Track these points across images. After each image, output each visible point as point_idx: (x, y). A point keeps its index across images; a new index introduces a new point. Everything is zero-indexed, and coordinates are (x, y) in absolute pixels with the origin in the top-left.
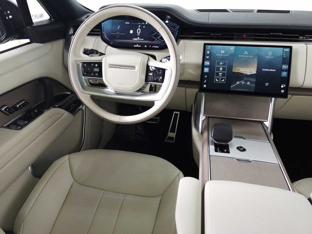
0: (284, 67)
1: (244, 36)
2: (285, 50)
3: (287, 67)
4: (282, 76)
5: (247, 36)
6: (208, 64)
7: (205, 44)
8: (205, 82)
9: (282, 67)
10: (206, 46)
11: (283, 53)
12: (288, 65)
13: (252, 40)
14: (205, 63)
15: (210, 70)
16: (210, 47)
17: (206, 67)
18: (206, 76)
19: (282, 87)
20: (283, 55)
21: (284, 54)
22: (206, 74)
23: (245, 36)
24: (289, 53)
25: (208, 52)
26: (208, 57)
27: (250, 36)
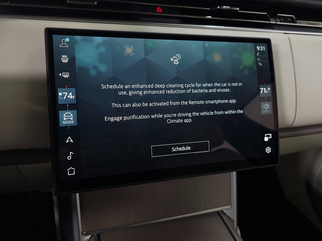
0: (264, 90)
1: (157, 11)
2: (258, 48)
3: (269, 89)
4: (262, 113)
5: (164, 10)
6: (71, 96)
7: (50, 33)
8: (69, 158)
9: (260, 90)
10: (54, 36)
11: (257, 57)
12: (269, 85)
13: (178, 21)
14: (60, 94)
15: (79, 118)
16: (67, 40)
17: (64, 107)
18: (69, 140)
19: (266, 139)
20: (257, 62)
21: (259, 59)
22: (69, 130)
23: (159, 10)
24: (266, 56)
25: (65, 59)
26: (66, 76)
27: (172, 11)
